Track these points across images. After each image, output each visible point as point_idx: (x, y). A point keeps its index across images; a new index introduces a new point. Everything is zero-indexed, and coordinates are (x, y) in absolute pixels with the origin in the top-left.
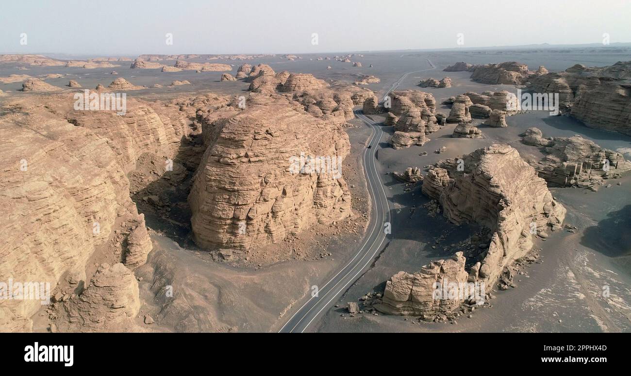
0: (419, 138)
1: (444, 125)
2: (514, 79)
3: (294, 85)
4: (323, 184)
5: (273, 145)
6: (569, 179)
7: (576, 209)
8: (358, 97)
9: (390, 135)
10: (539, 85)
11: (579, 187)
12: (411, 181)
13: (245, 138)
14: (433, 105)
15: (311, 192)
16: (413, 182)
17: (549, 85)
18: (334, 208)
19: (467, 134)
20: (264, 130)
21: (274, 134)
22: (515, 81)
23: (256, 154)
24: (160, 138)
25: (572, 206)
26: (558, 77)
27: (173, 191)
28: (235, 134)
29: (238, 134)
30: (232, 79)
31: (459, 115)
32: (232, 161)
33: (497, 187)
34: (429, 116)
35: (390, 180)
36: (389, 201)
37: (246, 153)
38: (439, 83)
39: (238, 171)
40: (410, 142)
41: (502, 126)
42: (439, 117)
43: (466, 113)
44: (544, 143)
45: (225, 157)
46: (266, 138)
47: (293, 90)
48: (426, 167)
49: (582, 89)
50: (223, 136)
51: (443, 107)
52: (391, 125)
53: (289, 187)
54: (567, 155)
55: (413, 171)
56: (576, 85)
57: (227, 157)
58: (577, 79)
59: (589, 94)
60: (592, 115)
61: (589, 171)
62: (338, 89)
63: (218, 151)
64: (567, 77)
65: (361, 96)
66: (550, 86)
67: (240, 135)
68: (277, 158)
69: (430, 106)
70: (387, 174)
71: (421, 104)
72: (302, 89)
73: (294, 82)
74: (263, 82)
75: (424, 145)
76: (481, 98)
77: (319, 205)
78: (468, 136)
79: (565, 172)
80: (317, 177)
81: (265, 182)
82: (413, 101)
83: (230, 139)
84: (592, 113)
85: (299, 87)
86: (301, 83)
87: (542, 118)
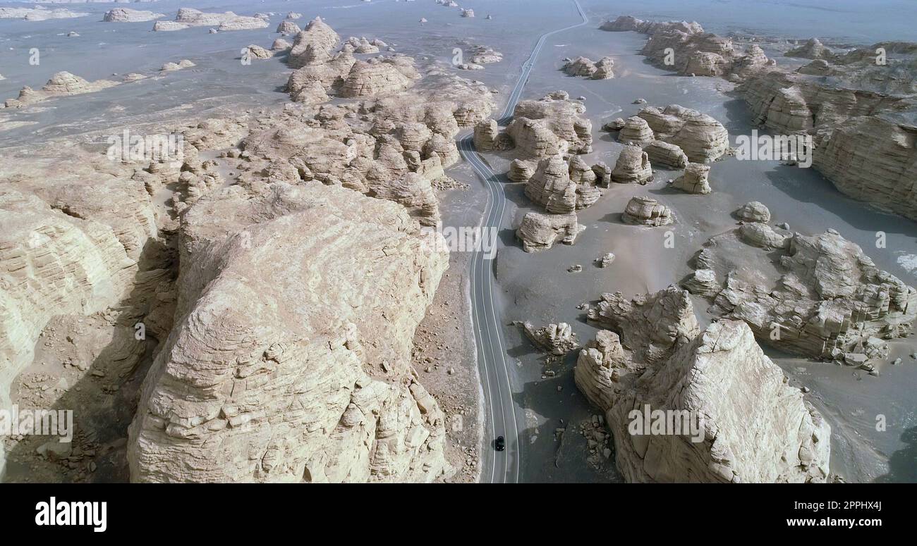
0: (567, 227)
1: (606, 188)
2: (712, 66)
3: (361, 87)
4: (386, 433)
5: (281, 381)
6: (830, 345)
7: (848, 421)
8: (465, 113)
9: (519, 206)
10: (756, 93)
11: (847, 364)
12: (555, 352)
13: (217, 379)
14: (587, 136)
15: (365, 453)
16: (560, 355)
17: (773, 99)
18: (411, 469)
19: (647, 218)
20: (258, 352)
21: (280, 358)
22: (714, 69)
23: (243, 409)
24: (90, 276)
25: (839, 412)
26: (789, 84)
27: (108, 409)
28: (195, 370)
29: (202, 369)
30: (264, 54)
31: (631, 169)
32: (191, 432)
33: (725, 462)
34: (583, 171)
35: (519, 341)
36: (515, 403)
37: (221, 411)
38: (594, 69)
39: (204, 452)
40: (551, 239)
41: (703, 191)
42: (600, 171)
43: (644, 164)
44: (777, 243)
45: (175, 425)
46: (263, 370)
47: (360, 95)
48: (581, 308)
49: (827, 110)
50: (171, 371)
51: (604, 138)
52: (519, 180)
53: (316, 462)
54: (822, 283)
55: (558, 330)
56: (818, 103)
57: (180, 425)
58: (819, 90)
59: (844, 135)
60: (849, 173)
61: (861, 325)
62: (432, 94)
63: (162, 408)
64: (803, 85)
65: (470, 111)
66: (774, 102)
67: (205, 373)
68: (290, 408)
69: (583, 138)
70: (513, 324)
71: (568, 136)
72: (374, 93)
73: (360, 81)
74: (309, 77)
75: (576, 242)
76: (665, 122)
77: (380, 475)
78: (649, 222)
79: (822, 332)
80: (375, 420)
81: (264, 469)
82: (556, 130)
83: (185, 381)
84: (850, 171)
85: (369, 89)
86: (371, 82)
87: (765, 170)
